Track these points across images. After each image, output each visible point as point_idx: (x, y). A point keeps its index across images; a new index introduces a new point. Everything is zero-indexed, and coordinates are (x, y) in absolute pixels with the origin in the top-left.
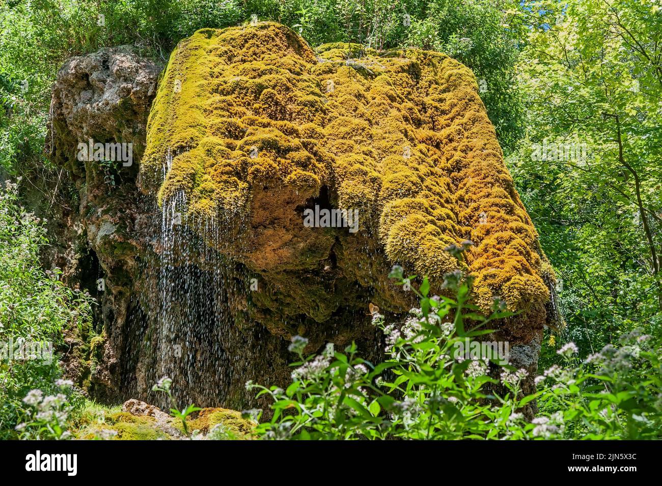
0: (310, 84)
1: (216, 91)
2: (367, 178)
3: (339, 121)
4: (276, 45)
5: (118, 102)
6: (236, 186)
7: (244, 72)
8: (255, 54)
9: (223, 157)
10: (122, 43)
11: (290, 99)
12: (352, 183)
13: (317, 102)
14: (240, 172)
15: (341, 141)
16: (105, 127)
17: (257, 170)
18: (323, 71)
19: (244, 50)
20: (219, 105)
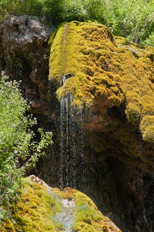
0: (117, 56)
1: (81, 52)
2: (138, 104)
3: (127, 76)
4: (104, 36)
5: (31, 41)
6: (90, 96)
7: (92, 46)
8: (96, 38)
9: (86, 83)
10: (34, 15)
11: (110, 62)
12: (133, 105)
13: (120, 66)
14: (93, 91)
15: (128, 85)
16: (22, 50)
17: (100, 92)
18: (120, 51)
19: (91, 35)
20: (83, 59)
